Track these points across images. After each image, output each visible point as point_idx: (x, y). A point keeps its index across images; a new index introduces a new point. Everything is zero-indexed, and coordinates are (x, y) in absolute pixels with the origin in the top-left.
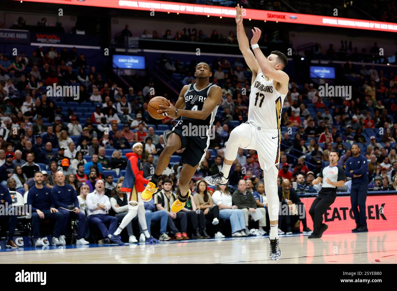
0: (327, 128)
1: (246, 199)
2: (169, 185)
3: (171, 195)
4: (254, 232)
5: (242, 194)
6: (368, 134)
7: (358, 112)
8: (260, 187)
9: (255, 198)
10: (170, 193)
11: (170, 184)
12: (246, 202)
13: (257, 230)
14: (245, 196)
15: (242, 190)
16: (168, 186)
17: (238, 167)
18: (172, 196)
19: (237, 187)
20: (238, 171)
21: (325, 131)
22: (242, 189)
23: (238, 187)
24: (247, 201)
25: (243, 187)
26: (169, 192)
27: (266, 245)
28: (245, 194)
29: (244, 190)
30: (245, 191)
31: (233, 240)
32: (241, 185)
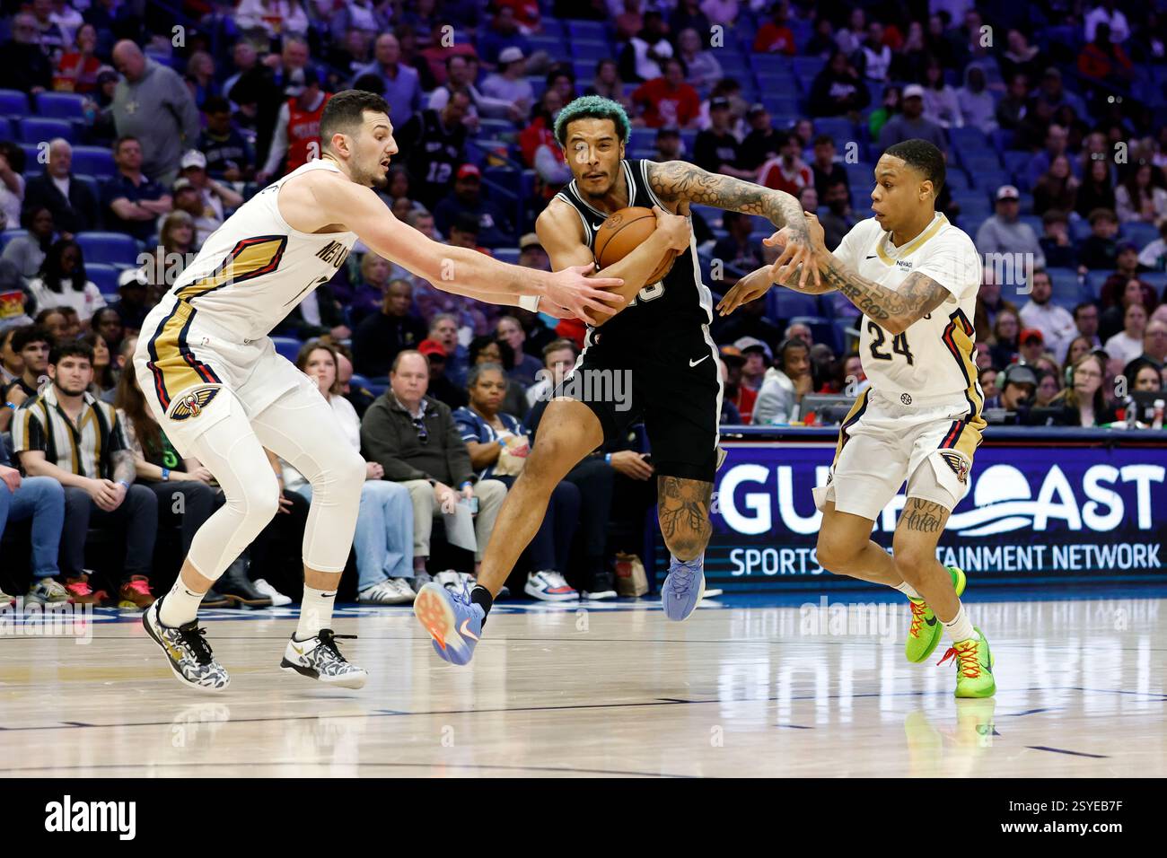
0: (793, 141)
1: (422, 438)
2: (82, 366)
3: (86, 408)
4: (452, 584)
5: (407, 415)
6: (974, 174)
7: (934, 74)
8: (487, 385)
9: (463, 434)
10: (85, 400)
11: (86, 361)
12: (421, 450)
13: (465, 576)
14: (417, 421)
15: (408, 397)
16: (76, 370)
17: (398, 295)
18: (95, 416)
19: (388, 384)
20: (398, 314)
21: (786, 150)
22: (407, 391)
23: (393, 382)
24: (423, 445)
25: (415, 385)
26: (80, 398)
27: (504, 642)
28: (420, 415)
29: (416, 397)
30: (420, 404)
31: (363, 616)
32: (408, 375)
